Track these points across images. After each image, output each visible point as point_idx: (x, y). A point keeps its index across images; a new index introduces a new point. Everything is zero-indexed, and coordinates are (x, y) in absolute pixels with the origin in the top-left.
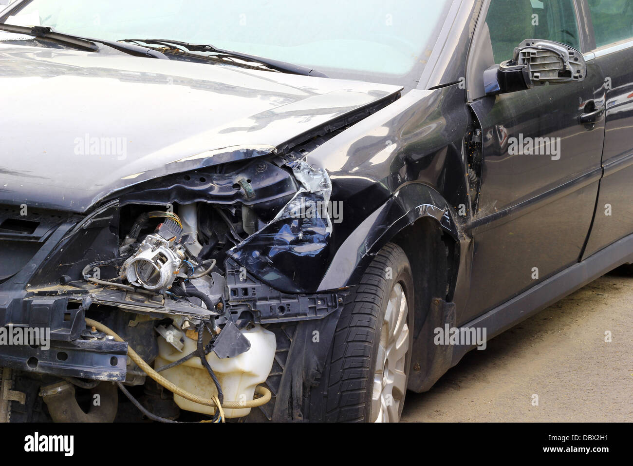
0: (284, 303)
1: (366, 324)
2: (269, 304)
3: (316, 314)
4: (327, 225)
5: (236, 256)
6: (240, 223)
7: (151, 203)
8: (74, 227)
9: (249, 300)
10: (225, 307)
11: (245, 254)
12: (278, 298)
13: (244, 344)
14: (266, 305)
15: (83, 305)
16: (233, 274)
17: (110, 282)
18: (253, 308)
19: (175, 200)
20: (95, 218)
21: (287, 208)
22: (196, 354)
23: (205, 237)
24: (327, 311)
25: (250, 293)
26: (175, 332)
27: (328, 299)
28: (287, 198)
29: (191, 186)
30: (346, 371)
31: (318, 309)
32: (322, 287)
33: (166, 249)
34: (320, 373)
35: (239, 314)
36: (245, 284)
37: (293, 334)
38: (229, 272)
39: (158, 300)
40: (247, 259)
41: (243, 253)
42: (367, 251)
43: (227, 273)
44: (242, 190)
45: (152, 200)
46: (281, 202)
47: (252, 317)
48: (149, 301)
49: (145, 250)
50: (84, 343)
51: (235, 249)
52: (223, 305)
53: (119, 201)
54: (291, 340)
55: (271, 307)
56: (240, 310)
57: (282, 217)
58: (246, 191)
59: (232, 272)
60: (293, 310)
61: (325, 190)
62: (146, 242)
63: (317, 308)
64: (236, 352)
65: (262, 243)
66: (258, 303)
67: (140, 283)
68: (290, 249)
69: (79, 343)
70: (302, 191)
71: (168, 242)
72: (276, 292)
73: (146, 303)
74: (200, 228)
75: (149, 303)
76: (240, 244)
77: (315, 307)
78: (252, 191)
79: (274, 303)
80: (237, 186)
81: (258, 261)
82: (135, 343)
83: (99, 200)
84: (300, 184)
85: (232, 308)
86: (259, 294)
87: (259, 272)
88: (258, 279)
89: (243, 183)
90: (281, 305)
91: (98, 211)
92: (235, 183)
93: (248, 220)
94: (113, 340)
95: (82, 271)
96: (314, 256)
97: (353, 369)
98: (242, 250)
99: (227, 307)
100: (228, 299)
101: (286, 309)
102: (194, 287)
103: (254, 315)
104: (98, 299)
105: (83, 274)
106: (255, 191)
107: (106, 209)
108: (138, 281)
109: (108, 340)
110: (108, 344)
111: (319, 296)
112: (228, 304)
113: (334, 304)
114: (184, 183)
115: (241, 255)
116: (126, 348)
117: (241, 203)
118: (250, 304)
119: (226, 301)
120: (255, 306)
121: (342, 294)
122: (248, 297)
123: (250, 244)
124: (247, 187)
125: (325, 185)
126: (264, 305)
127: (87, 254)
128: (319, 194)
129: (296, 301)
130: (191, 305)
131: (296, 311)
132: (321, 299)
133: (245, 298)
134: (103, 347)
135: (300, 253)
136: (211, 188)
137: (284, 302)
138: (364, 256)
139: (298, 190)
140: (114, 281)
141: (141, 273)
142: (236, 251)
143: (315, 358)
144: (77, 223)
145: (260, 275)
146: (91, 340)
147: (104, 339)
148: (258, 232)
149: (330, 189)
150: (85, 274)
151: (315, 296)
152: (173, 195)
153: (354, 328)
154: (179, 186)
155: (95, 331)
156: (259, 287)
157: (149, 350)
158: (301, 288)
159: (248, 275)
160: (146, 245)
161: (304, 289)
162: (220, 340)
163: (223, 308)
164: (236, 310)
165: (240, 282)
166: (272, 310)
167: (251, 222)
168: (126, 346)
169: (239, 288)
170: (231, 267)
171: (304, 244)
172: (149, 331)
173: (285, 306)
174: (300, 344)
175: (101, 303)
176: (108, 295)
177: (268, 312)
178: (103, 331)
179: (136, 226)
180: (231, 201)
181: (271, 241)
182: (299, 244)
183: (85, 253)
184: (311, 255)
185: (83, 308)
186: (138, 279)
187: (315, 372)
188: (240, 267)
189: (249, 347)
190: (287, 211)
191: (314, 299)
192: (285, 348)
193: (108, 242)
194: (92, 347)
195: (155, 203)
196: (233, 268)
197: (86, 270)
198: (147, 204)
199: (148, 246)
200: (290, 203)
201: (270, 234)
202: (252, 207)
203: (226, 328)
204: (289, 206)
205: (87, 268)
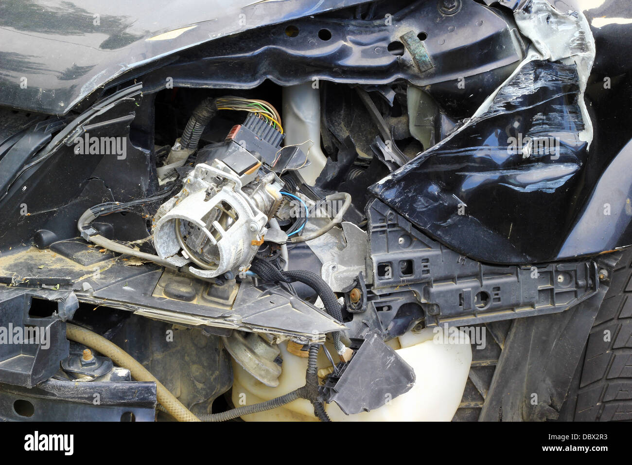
0: (487, 286)
2: (459, 290)
3: (553, 303)
4: (581, 127)
5: (390, 195)
6: (403, 119)
7: (215, 85)
8: (48, 142)
9: (415, 284)
10: (365, 300)
11: (410, 192)
12: (477, 276)
13: (402, 378)
14: (451, 291)
15: (60, 312)
16: (382, 232)
17: (130, 247)
18: (425, 298)
19: (269, 77)
20: (92, 122)
21: (500, 94)
22: (303, 393)
23: (334, 140)
24: (576, 296)
25: (418, 268)
26: (263, 348)
27: (579, 273)
28: (502, 72)
29: (299, 49)
30: (608, 405)
31: (556, 293)
32: (567, 251)
33: (235, 194)
34: (557, 410)
35: (394, 312)
36: (409, 250)
37: (506, 335)
38: (375, 227)
40: (414, 200)
41: (404, 189)
43: (372, 230)
44: (407, 56)
45: (218, 79)
46: (488, 81)
47: (423, 313)
48: (203, 298)
49: (194, 191)
50: (64, 387)
51: (388, 181)
52: (362, 295)
53: (141, 86)
54: (502, 347)
55: (460, 295)
56: (399, 302)
57: (489, 112)
58: (414, 58)
59: (383, 226)
61: (581, 54)
62: (196, 177)
63: (556, 291)
65: (444, 168)
66: (435, 288)
67: (187, 257)
68: (503, 179)
69: (53, 387)
70: (533, 59)
71: (240, 178)
72: (472, 263)
73: (195, 302)
74: (326, 124)
76: (398, 172)
77: (553, 289)
78: (428, 59)
79: (467, 286)
80: (396, 46)
81: (436, 204)
82: (187, 358)
83: (96, 87)
84: (529, 42)
85: (379, 300)
86: (436, 271)
87: (439, 227)
88: (434, 240)
89: (409, 41)
90: (482, 290)
91: (96, 109)
92: (392, 40)
93: (421, 114)
94: (127, 378)
95: (78, 219)
96: (553, 191)
98: (403, 183)
99: (369, 299)
100: (371, 283)
101: (492, 296)
102: (308, 247)
103: (426, 310)
104: (95, 294)
105: (80, 227)
106: (435, 57)
107: (112, 105)
108: (183, 252)
109: (116, 379)
110: (114, 389)
111: (560, 266)
112: (370, 292)
113: (590, 282)
114: (285, 43)
115: (400, 193)
116: (152, 394)
117: (406, 81)
118: (418, 291)
119: (369, 286)
120: (427, 293)
121: (606, 262)
122: (412, 277)
123: (419, 171)
124: (417, 51)
125: (581, 44)
126: (447, 292)
127: (87, 187)
128: (568, 63)
129: (513, 279)
130: (291, 303)
131: (513, 300)
132: (565, 273)
133: (408, 281)
134: (104, 394)
135: (524, 186)
136: (343, 53)
137: (489, 282)
139: (524, 56)
141: (190, 233)
142: (388, 185)
143: (549, 382)
144: (54, 135)
145: (439, 233)
146: (79, 381)
147: (107, 379)
148: (437, 146)
149: (592, 53)
150: (84, 228)
151: (552, 267)
152: (263, 67)
154: (274, 49)
155: (91, 358)
156: (437, 256)
157: (214, 376)
158: (524, 254)
159: (414, 233)
160: (195, 183)
161: (529, 256)
162: (350, 377)
163: (362, 300)
164: (388, 303)
165: (399, 247)
166: (462, 301)
167: (425, 116)
168: (154, 392)
169: (395, 260)
170: (380, 218)
171: (533, 166)
172: (213, 341)
173: (489, 292)
174: (518, 353)
175: (101, 304)
176: (118, 281)
177: (454, 306)
178: (110, 356)
179: (194, 124)
180: (383, 78)
181: (464, 162)
182: (522, 167)
183: (83, 186)
184: (547, 190)
185: (60, 317)
186: (181, 249)
187: (545, 409)
188: (397, 217)
189: (411, 382)
190: (500, 101)
191: (551, 272)
192: (490, 357)
193: (128, 163)
194: (79, 396)
195: (225, 85)
196: (384, 219)
197: (86, 219)
198: (207, 86)
199: (199, 184)
200: (505, 86)
201: (463, 149)
202: (427, 90)
203: (364, 349)
204: (505, 91)
205: (88, 215)
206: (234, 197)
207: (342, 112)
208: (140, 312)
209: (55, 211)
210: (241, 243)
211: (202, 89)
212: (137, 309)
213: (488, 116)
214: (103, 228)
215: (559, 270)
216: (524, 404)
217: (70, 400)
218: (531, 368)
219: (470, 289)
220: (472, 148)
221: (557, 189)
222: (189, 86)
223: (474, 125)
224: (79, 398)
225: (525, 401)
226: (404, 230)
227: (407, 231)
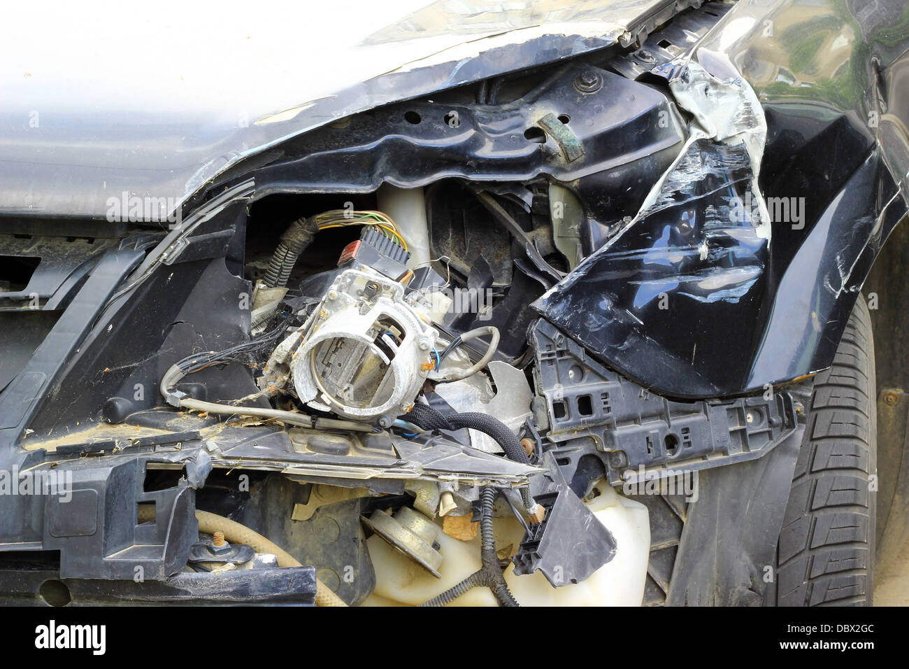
0: (675, 427)
1: (849, 462)
2: (645, 432)
3: (746, 447)
5: (557, 312)
7: (327, 189)
8: (140, 261)
9: (596, 427)
10: (541, 450)
11: (579, 307)
12: (660, 415)
13: (604, 543)
14: (637, 434)
15: (191, 476)
16: (551, 362)
17: (240, 405)
18: (607, 445)
19: (388, 179)
20: (196, 233)
21: (667, 181)
22: (480, 579)
24: (771, 438)
25: (597, 404)
26: (419, 525)
27: (771, 408)
28: (662, 157)
29: (426, 138)
30: (816, 582)
31: (750, 435)
32: (757, 377)
33: (396, 304)
34: (759, 594)
35: (574, 465)
36: (582, 385)
38: (543, 355)
39: (381, 443)
40: (584, 318)
41: (573, 303)
42: (844, 281)
43: (540, 359)
44: (552, 143)
45: (329, 181)
46: (648, 168)
47: (603, 468)
48: (358, 450)
49: (336, 310)
50: (202, 580)
51: (554, 294)
52: (536, 445)
53: (253, 184)
54: (684, 519)
55: (647, 438)
56: (576, 454)
57: (657, 204)
58: (561, 144)
59: (550, 355)
60: (699, 443)
61: (750, 131)
62: (340, 290)
63: (749, 432)
64: (589, 565)
65: (612, 275)
66: (619, 431)
67: (329, 403)
68: (683, 287)
69: (187, 582)
70: (699, 137)
71: (399, 284)
72: (655, 398)
73: (350, 455)
75: (359, 455)
76: (563, 282)
77: (745, 429)
78: (578, 144)
79: (653, 427)
80: (534, 133)
81: (610, 322)
83: (204, 182)
84: (689, 117)
85: (557, 449)
86: (618, 410)
87: (614, 351)
88: (611, 370)
89: (551, 125)
90: (670, 431)
91: (200, 213)
92: (528, 126)
93: (565, 222)
94: (275, 564)
95: (159, 383)
96: (737, 301)
97: (833, 577)
98: (570, 296)
99: (545, 450)
100: (546, 427)
101: (682, 440)
103: (607, 463)
104: (225, 454)
105: (164, 389)
106: (585, 142)
107: (221, 208)
108: (323, 397)
109: (261, 565)
110: (266, 577)
111: (749, 401)
112: (546, 440)
113: (786, 419)
114: (409, 132)
115: (569, 309)
116: (312, 582)
117: (547, 177)
118: (599, 436)
119: (542, 433)
120: (609, 438)
121: (799, 392)
122: (593, 417)
123: (587, 281)
124: (564, 135)
125: (748, 119)
126: (632, 434)
127: (171, 335)
128: (734, 143)
129: (701, 417)
130: (464, 452)
131: (705, 446)
132: (756, 409)
133: (589, 422)
134: (253, 586)
135: (706, 293)
136: (475, 143)
137: (679, 422)
138: (839, 293)
139: (687, 134)
140: (250, 404)
141: (324, 374)
142: (555, 299)
143: (746, 557)
144: (149, 250)
145: (617, 358)
146: (217, 571)
147: (251, 565)
148: (604, 249)
149: (763, 127)
150: (169, 391)
151: (740, 403)
152: (381, 166)
153: (823, 474)
154: (397, 139)
155: (224, 544)
156: (617, 389)
158: (711, 384)
159: (588, 361)
160: (338, 299)
161: (717, 386)
162: (551, 538)
163: (538, 452)
164: (565, 453)
165: (570, 382)
166: (650, 447)
167: (570, 224)
168: (313, 578)
169: (573, 395)
170: (546, 343)
171: (710, 271)
172: (350, 529)
173: (678, 435)
174: (703, 527)
175: (236, 465)
176: (244, 441)
177: (643, 453)
178: (244, 542)
179: (284, 254)
180: (524, 173)
181: (635, 269)
182: (700, 272)
183: (165, 335)
184: (731, 299)
185: (191, 483)
186: (320, 393)
187: (745, 594)
188: (566, 340)
189: (613, 548)
190: (668, 190)
191: (739, 409)
193: (224, 299)
194: (222, 590)
195: (338, 189)
196: (550, 346)
197: (171, 379)
198: (318, 191)
199: (344, 300)
200: (672, 171)
201: (633, 252)
202: (575, 187)
203: (561, 504)
204: (672, 177)
205: (174, 373)
206: (395, 308)
207: (450, 240)
208: (291, 469)
209: (136, 367)
210: (412, 365)
211: (309, 194)
212: (285, 467)
213: (657, 209)
214: (194, 389)
215: (749, 404)
216: (716, 593)
217: (209, 597)
218: (721, 542)
219: (657, 431)
220: (642, 250)
221: (742, 299)
222: (295, 191)
223: (643, 221)
224: (220, 593)
225: (717, 590)
226: (576, 358)
227: (579, 360)
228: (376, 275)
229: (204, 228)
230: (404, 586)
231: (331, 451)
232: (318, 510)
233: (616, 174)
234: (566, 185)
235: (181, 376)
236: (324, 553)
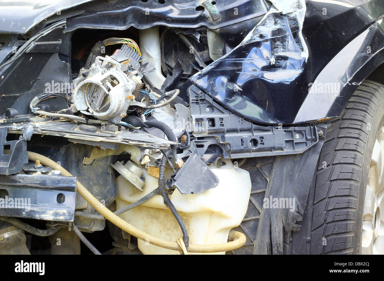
0: (256, 136)
1: (351, 161)
2: (240, 137)
3: (294, 149)
4: (302, 49)
5: (200, 82)
6: (206, 51)
7: (104, 27)
9: (217, 132)
10: (189, 140)
11: (211, 81)
12: (249, 130)
13: (212, 180)
15: (24, 135)
16: (197, 103)
17: (60, 113)
18: (222, 141)
19: (133, 25)
20: (40, 40)
21: (256, 30)
22: (158, 192)
24: (306, 145)
25: (217, 123)
26: (134, 168)
27: (307, 132)
28: (256, 19)
30: (330, 212)
31: (295, 143)
32: (300, 118)
33: (118, 71)
34: (302, 215)
35: (206, 148)
36: (213, 114)
37: (270, 172)
38: (192, 100)
39: (110, 129)
40: (213, 85)
41: (208, 79)
42: (349, 80)
43: (191, 101)
44: (206, 12)
45: (106, 24)
46: (250, 25)
47: (221, 151)
49: (95, 74)
50: (26, 177)
51: (199, 75)
52: (188, 138)
53: (65, 22)
54: (268, 180)
55: (242, 139)
56: (207, 144)
57: (251, 40)
58: (210, 13)
59: (197, 100)
60: (268, 144)
61: (299, 11)
62: (96, 65)
64: (202, 188)
65: (229, 68)
66: (227, 135)
67: (91, 111)
68: (261, 75)
69: (20, 177)
70: (273, 12)
71: (120, 64)
72: (247, 123)
73: (97, 133)
74: (164, 60)
75: (100, 133)
76: (203, 70)
77: (293, 140)
78: (218, 13)
79: (246, 135)
80: (200, 8)
81: (225, 88)
82: (91, 183)
84: (270, 4)
85: (197, 140)
86: (227, 126)
87: (227, 101)
88: (226, 109)
89: (207, 5)
90: (254, 137)
91: (42, 33)
92: (198, 5)
93: (215, 47)
94: (60, 175)
95: (29, 103)
96: (289, 83)
97: (338, 211)
98: (207, 76)
99: (191, 140)
100: (192, 131)
101: (259, 142)
103: (223, 149)
104: (42, 129)
105: (31, 106)
106: (221, 12)
108: (89, 110)
109: (54, 174)
110: (53, 179)
111: (297, 128)
112: (192, 136)
113: (314, 137)
114: (141, 5)
115: (206, 81)
116: (74, 183)
117: (206, 27)
118: (219, 136)
119: (191, 133)
120: (223, 138)
121: (322, 126)
122: (215, 128)
123: (215, 70)
124: (211, 9)
125: (298, 5)
126: (235, 137)
127: (35, 84)
128: (292, 15)
129: (270, 133)
130: (149, 136)
131: (271, 145)
132: (300, 132)
133: (213, 130)
134: (48, 182)
135: (273, 80)
136: (171, 11)
138: (345, 84)
139: (268, 10)
140: (63, 113)
141: (92, 101)
142: (200, 77)
143: (295, 198)
144: (19, 47)
145: (228, 104)
146: (34, 175)
147: (50, 174)
148: (224, 57)
149: (304, 9)
150: (33, 107)
151: (291, 129)
152: (129, 19)
153: (338, 166)
154: (136, 8)
155: (40, 165)
156: (228, 117)
157: (107, 189)
158: (276, 119)
159: (215, 104)
160: (95, 69)
161: (278, 120)
162: (183, 174)
163: (188, 141)
164: (202, 143)
165: (206, 113)
166: (243, 143)
167: (218, 48)
168: (75, 181)
169: (205, 118)
170: (195, 95)
171: (277, 70)
172: (106, 169)
173: (258, 139)
174: (277, 184)
175: (46, 133)
176: (54, 126)
177: (239, 145)
179: (92, 56)
181: (239, 66)
182: (271, 70)
183: (33, 84)
184: (286, 82)
185: (24, 138)
186: (88, 108)
187: (295, 215)
188: (205, 95)
189: (217, 183)
190: (257, 34)
191: (291, 131)
192: (262, 188)
193: (57, 70)
194: (34, 182)
195: (109, 28)
196: (197, 97)
197: (34, 102)
198: (100, 28)
199: (98, 69)
200: (259, 25)
201: (238, 59)
202: (218, 32)
203: (190, 160)
204: (259, 28)
205: (36, 99)
206: (117, 73)
207: (173, 56)
208: (67, 136)
211: (97, 29)
212: (65, 134)
213: (251, 41)
214: (44, 107)
215: (296, 130)
216: (283, 214)
217: (29, 185)
218: (285, 191)
219: (247, 137)
220: (243, 59)
221: (291, 82)
222: (90, 28)
223: (244, 46)
224: (34, 184)
225: (283, 212)
226: (209, 102)
227: (210, 103)
228: (111, 59)
229: (43, 39)
230: (130, 195)
231: (88, 130)
232: (94, 160)
233: (235, 27)
234: (214, 31)
235: (38, 101)
236: (97, 179)
